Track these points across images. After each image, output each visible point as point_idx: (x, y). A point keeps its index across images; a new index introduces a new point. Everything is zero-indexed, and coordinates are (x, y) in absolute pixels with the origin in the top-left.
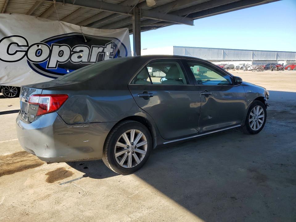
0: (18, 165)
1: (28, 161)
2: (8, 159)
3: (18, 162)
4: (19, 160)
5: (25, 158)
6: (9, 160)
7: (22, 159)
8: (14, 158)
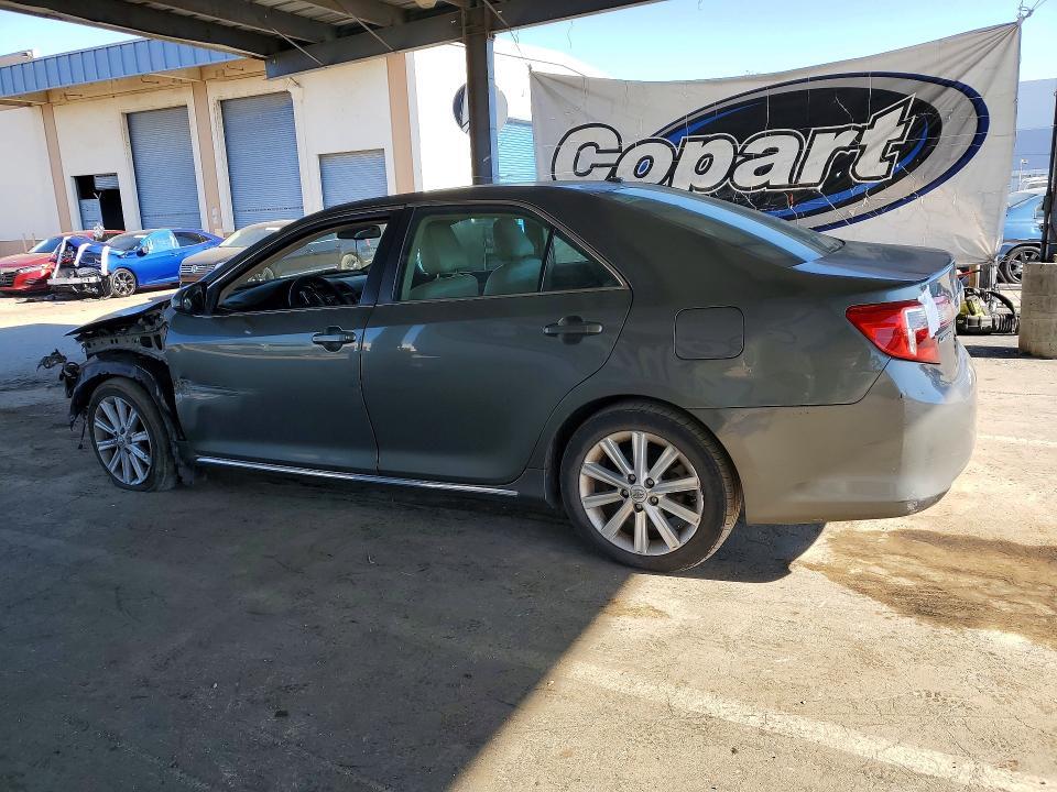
0: (973, 561)
1: (933, 559)
2: (1004, 606)
3: (970, 573)
4: (964, 580)
5: (937, 576)
6: (1002, 597)
7: (951, 578)
8: (980, 598)
